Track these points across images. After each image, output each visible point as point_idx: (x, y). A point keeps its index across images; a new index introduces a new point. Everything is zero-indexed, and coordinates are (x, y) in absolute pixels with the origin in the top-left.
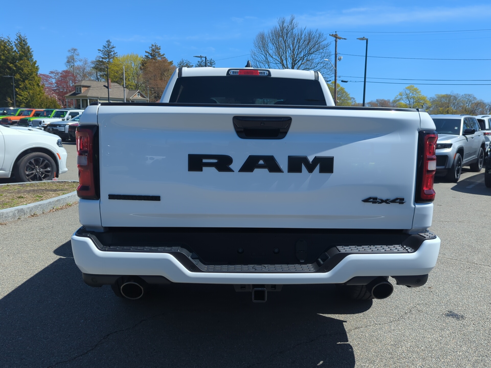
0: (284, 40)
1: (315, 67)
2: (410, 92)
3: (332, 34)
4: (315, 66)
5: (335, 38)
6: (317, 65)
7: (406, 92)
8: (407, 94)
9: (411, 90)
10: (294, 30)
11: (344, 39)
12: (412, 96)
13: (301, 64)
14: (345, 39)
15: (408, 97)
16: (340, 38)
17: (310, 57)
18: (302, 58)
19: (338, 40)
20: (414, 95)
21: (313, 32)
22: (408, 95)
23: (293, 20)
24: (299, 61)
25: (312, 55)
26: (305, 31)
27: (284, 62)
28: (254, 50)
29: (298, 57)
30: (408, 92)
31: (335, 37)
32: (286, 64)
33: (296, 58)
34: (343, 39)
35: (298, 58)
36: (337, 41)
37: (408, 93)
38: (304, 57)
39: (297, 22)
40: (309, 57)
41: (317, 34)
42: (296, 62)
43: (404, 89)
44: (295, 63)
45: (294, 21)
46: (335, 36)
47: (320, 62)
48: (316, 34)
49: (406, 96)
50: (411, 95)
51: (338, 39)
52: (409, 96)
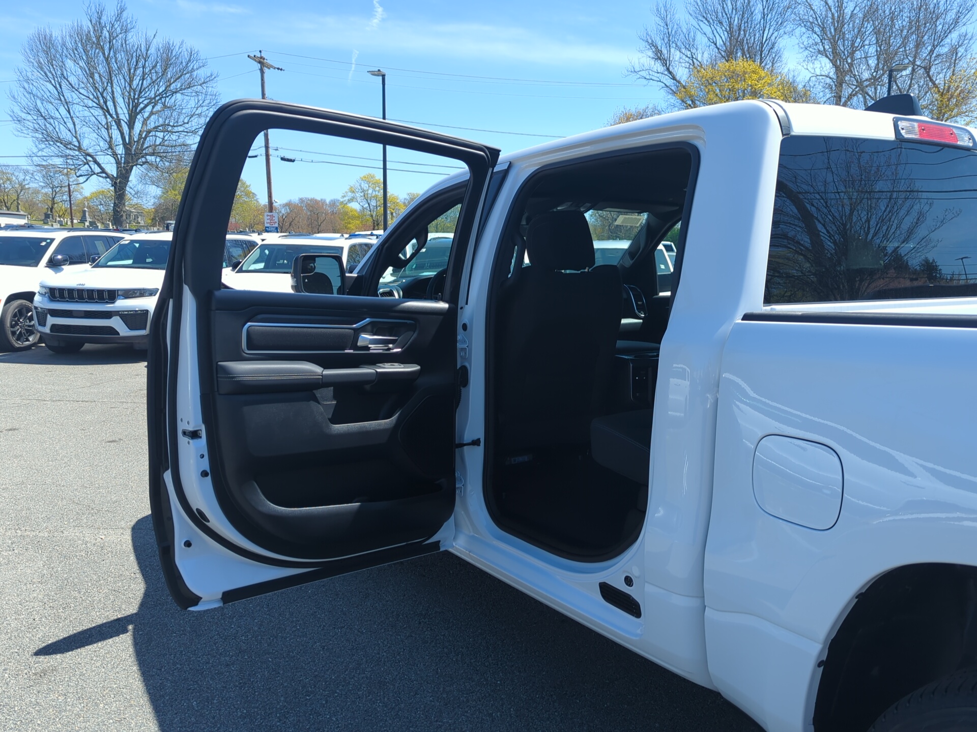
0: (104, 54)
1: (184, 123)
2: (369, 186)
3: (255, 56)
4: (186, 121)
5: (259, 65)
6: (190, 118)
7: (362, 186)
8: (363, 191)
9: (370, 183)
10: (130, 35)
11: (278, 69)
12: (373, 195)
13: (152, 113)
14: (281, 70)
15: (366, 196)
16: (269, 67)
17: (170, 102)
18: (153, 102)
19: (266, 70)
20: (377, 193)
21: (174, 45)
22: (366, 192)
23: (124, 12)
24: (146, 106)
25: (174, 96)
26: (154, 39)
27: (110, 104)
28: (26, 71)
29: (145, 97)
30: (365, 186)
31: (260, 62)
32: (114, 110)
33: (138, 99)
34: (275, 68)
35: (144, 99)
36: (264, 71)
37: (365, 188)
38: (157, 98)
39: (132, 18)
40: (167, 99)
41: (185, 50)
42: (139, 109)
43: (357, 181)
44: (138, 111)
45: (125, 14)
46: (262, 60)
47: (196, 113)
48: (181, 50)
49: (362, 194)
50: (370, 191)
51: (265, 68)
52: (367, 194)
